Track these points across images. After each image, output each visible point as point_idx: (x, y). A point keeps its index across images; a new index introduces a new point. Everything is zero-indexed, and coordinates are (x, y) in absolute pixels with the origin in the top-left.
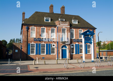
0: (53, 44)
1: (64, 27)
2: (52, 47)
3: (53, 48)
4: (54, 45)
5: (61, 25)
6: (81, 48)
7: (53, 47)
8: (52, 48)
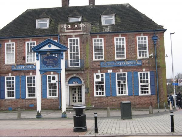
0: (52, 76)
1: (74, 36)
2: (50, 81)
3: (52, 84)
4: (54, 78)
5: (66, 32)
6: (122, 83)
7: (52, 81)
8: (50, 84)
